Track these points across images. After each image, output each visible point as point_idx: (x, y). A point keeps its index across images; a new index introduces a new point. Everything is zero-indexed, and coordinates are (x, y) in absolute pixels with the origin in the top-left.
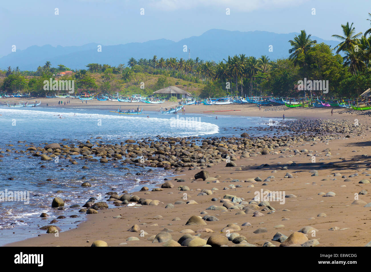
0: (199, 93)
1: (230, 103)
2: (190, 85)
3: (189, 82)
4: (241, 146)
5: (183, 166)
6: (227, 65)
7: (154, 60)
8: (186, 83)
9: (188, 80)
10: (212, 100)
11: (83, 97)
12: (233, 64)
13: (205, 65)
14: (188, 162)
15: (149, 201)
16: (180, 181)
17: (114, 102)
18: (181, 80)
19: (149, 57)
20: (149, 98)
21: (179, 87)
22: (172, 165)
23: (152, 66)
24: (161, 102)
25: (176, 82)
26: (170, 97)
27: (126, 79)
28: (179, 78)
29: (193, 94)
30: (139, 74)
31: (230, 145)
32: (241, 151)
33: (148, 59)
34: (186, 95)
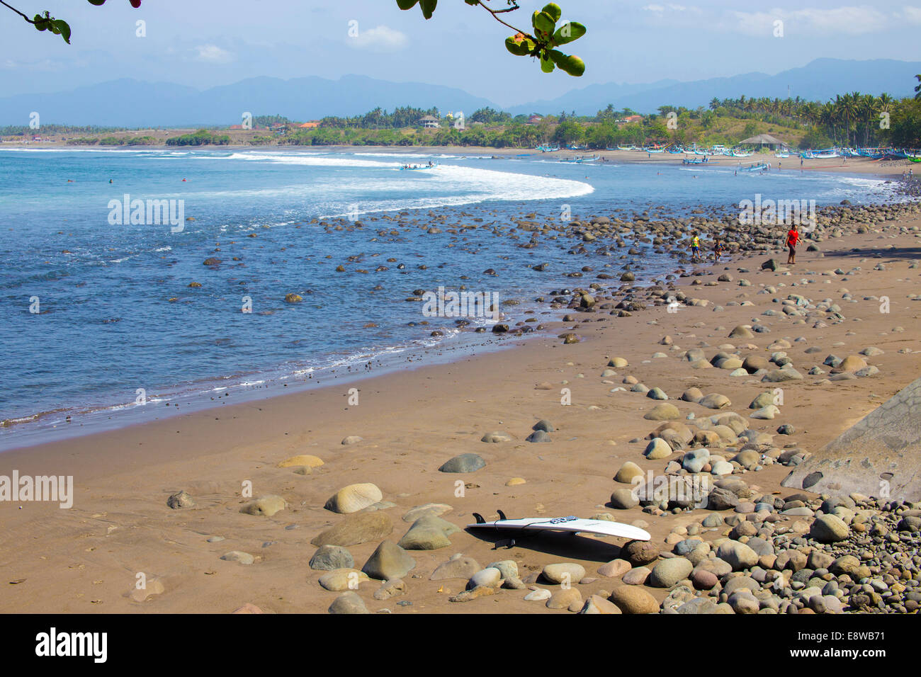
0: (799, 143)
1: (836, 156)
2: (787, 132)
3: (786, 129)
4: (837, 219)
5: (754, 249)
6: (835, 106)
7: (742, 101)
8: (782, 129)
9: (785, 126)
10: (813, 152)
11: (652, 149)
12: (843, 104)
13: (806, 107)
14: (762, 242)
15: (695, 301)
16: (743, 271)
17: (690, 154)
18: (776, 125)
19: (736, 97)
20: (733, 150)
21: (772, 135)
22: (741, 247)
23: (740, 108)
24: (749, 155)
25: (769, 128)
26: (761, 148)
27: (705, 126)
28: (773, 123)
29: (791, 144)
30: (722, 118)
31: (823, 218)
32: (833, 227)
33: (734, 100)
34: (781, 145)
